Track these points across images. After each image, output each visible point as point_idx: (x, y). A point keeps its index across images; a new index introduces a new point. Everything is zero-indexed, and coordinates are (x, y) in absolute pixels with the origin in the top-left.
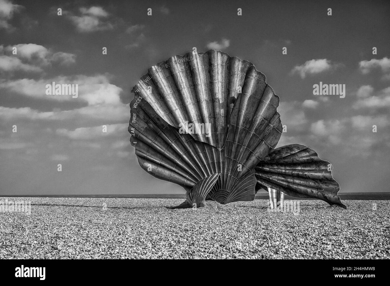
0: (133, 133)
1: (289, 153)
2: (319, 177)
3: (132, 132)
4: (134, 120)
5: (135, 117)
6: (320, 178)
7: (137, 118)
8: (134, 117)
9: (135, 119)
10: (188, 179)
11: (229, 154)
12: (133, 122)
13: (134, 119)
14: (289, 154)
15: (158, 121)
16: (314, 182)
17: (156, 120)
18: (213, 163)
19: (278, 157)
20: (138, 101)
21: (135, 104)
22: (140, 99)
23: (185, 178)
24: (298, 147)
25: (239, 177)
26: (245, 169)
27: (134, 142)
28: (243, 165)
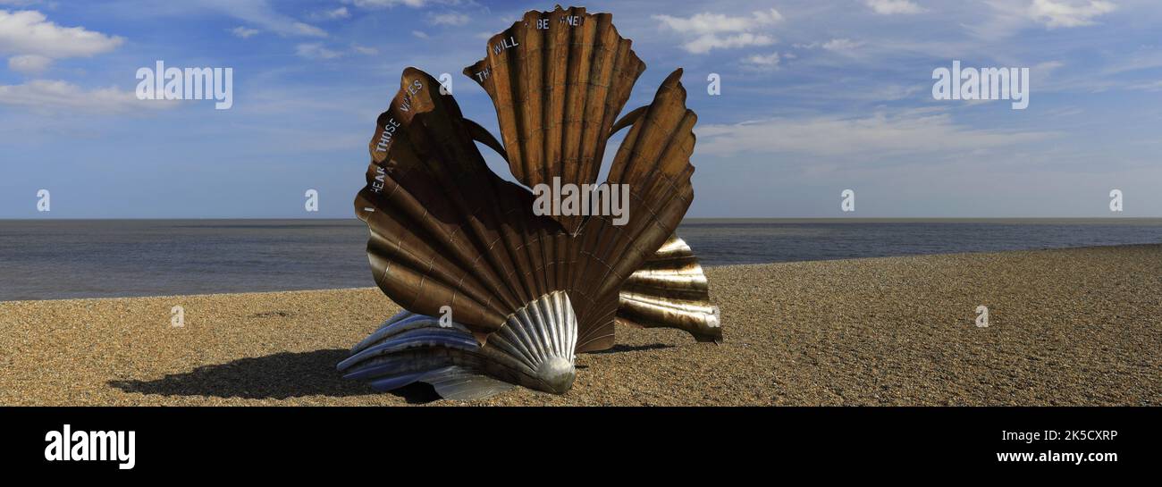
25: (598, 297)
26: (613, 280)
27: (366, 209)
28: (611, 272)
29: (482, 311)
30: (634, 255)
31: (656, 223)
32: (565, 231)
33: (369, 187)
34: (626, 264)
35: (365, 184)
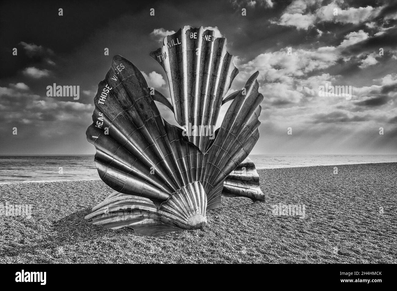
0: (100, 121)
3: (99, 119)
4: (102, 100)
5: (105, 95)
7: (109, 97)
8: (103, 94)
9: (104, 99)
10: (162, 191)
11: (211, 159)
12: (99, 102)
13: (101, 98)
15: (141, 109)
17: (139, 106)
18: (195, 170)
22: (121, 68)
23: (159, 189)
25: (215, 184)
26: (222, 175)
27: (93, 137)
28: (221, 172)
29: (158, 192)
30: (231, 164)
31: (242, 149)
32: (199, 151)
33: (95, 124)
34: (228, 168)
35: (92, 122)
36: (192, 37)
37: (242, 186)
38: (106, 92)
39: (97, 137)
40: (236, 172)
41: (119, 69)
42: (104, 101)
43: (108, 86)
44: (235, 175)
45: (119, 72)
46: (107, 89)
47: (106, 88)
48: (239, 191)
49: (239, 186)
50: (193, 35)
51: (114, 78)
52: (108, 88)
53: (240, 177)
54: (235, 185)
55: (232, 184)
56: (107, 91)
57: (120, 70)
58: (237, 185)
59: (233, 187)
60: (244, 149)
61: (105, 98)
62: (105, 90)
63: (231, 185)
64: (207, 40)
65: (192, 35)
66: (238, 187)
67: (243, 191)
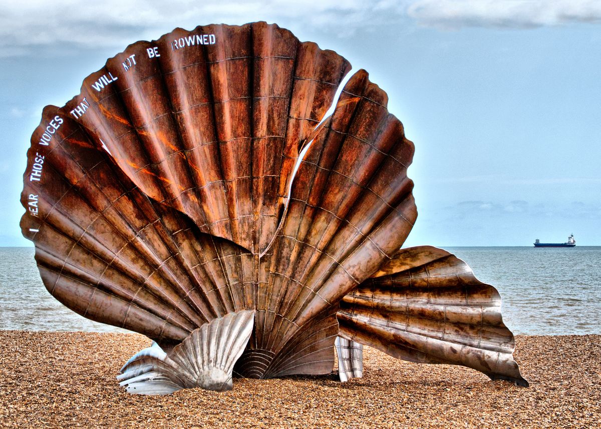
1: (407, 264)
2: (472, 319)
3: (31, 204)
4: (36, 174)
5: (39, 167)
6: (474, 322)
8: (36, 166)
9: (38, 173)
10: (171, 323)
11: (281, 267)
12: (32, 178)
13: (35, 172)
14: (407, 267)
16: (456, 328)
19: (381, 274)
20: (51, 129)
21: (45, 136)
22: (57, 123)
23: (163, 318)
24: (431, 253)
27: (30, 230)
28: (314, 294)
29: (160, 323)
31: (369, 243)
33: (27, 212)
36: (152, 54)
37: (459, 339)
38: (39, 163)
39: (37, 231)
40: (432, 300)
41: (54, 126)
42: (40, 175)
43: (39, 155)
44: (428, 308)
45: (55, 129)
46: (39, 158)
47: (37, 157)
48: (441, 349)
49: (446, 337)
50: (154, 52)
51: (43, 143)
52: (40, 156)
53: (440, 313)
54: (434, 334)
55: (426, 332)
56: (41, 161)
57: (56, 126)
58: (440, 335)
59: (424, 339)
60: (372, 244)
61: (40, 172)
62: (38, 160)
63: (423, 332)
64: (202, 43)
65: (152, 52)
66: (440, 339)
67: (454, 351)
